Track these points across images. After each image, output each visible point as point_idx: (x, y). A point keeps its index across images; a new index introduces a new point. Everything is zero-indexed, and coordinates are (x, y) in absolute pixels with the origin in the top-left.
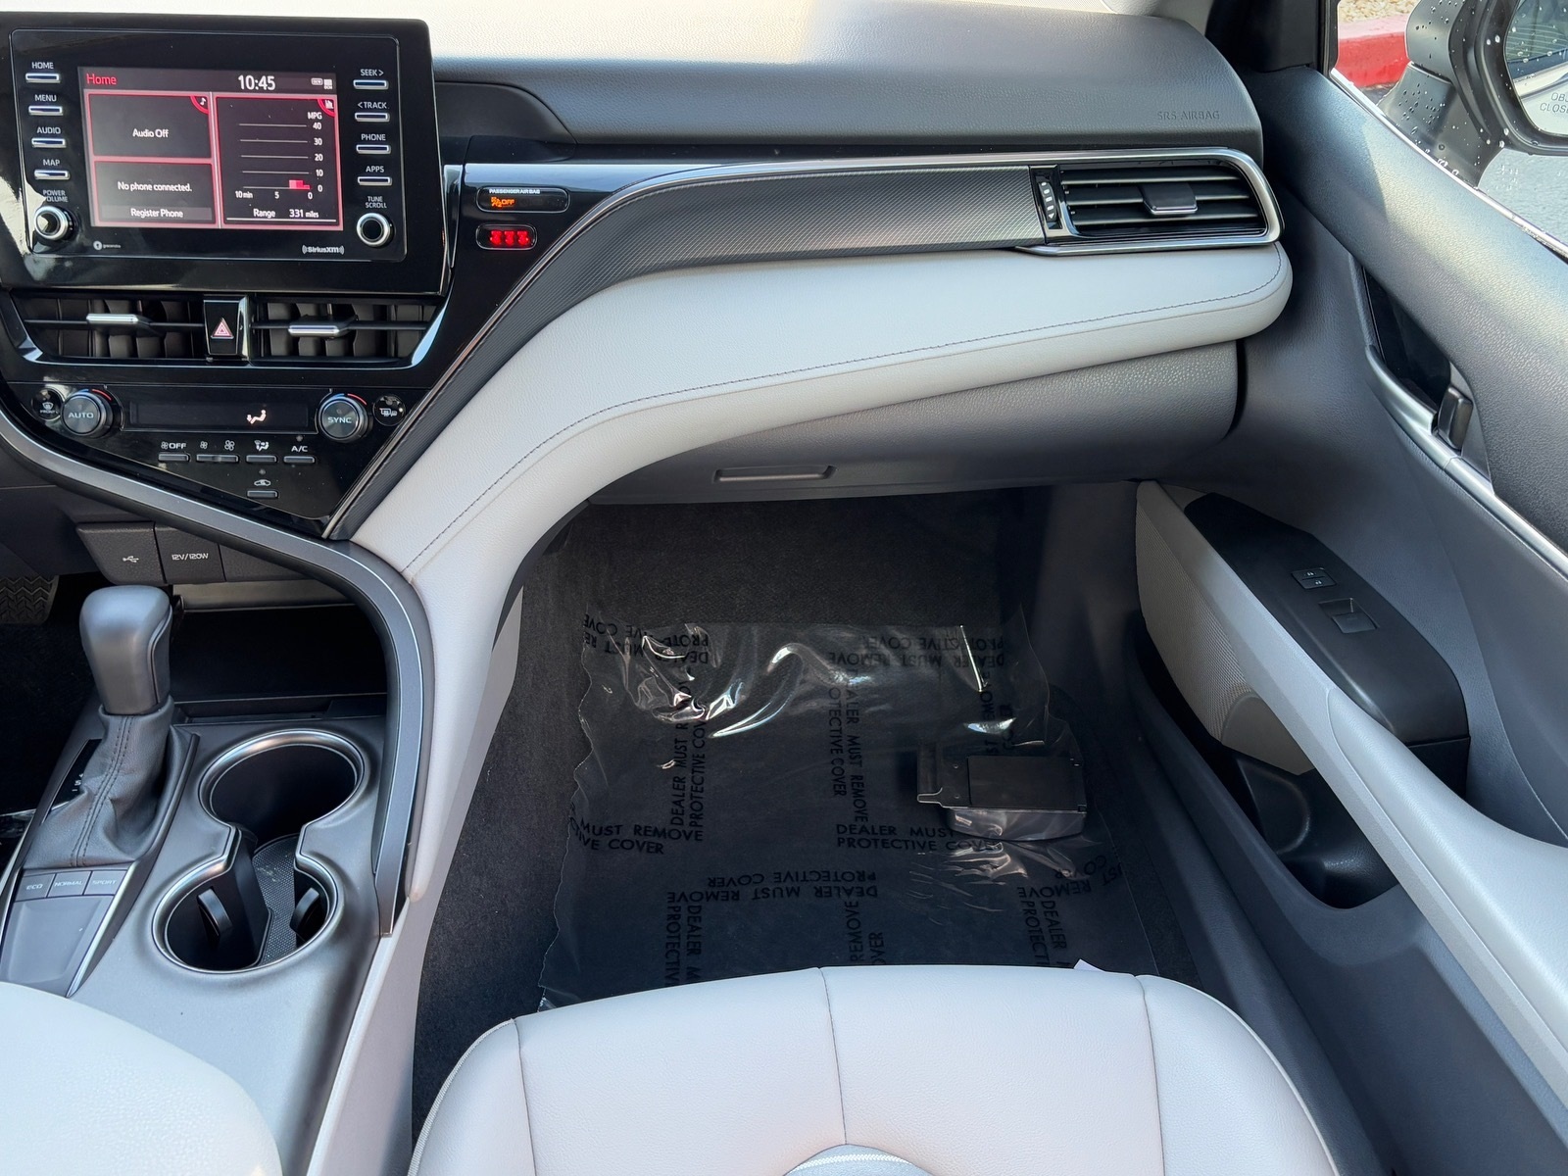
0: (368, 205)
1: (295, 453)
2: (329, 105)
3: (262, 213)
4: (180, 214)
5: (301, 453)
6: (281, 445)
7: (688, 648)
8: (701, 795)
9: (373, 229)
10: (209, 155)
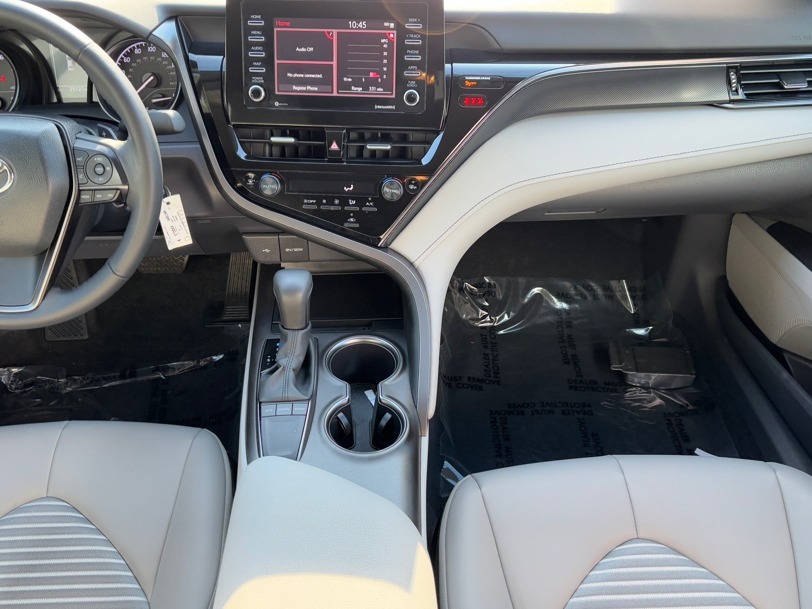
0: (408, 86)
1: (368, 206)
2: (392, 36)
3: (356, 89)
4: (316, 89)
5: (371, 206)
6: (361, 202)
7: (486, 289)
8: (497, 362)
9: (411, 98)
10: (332, 60)
